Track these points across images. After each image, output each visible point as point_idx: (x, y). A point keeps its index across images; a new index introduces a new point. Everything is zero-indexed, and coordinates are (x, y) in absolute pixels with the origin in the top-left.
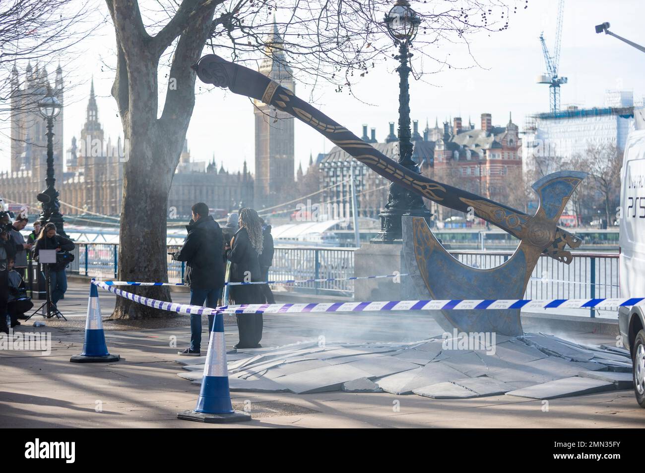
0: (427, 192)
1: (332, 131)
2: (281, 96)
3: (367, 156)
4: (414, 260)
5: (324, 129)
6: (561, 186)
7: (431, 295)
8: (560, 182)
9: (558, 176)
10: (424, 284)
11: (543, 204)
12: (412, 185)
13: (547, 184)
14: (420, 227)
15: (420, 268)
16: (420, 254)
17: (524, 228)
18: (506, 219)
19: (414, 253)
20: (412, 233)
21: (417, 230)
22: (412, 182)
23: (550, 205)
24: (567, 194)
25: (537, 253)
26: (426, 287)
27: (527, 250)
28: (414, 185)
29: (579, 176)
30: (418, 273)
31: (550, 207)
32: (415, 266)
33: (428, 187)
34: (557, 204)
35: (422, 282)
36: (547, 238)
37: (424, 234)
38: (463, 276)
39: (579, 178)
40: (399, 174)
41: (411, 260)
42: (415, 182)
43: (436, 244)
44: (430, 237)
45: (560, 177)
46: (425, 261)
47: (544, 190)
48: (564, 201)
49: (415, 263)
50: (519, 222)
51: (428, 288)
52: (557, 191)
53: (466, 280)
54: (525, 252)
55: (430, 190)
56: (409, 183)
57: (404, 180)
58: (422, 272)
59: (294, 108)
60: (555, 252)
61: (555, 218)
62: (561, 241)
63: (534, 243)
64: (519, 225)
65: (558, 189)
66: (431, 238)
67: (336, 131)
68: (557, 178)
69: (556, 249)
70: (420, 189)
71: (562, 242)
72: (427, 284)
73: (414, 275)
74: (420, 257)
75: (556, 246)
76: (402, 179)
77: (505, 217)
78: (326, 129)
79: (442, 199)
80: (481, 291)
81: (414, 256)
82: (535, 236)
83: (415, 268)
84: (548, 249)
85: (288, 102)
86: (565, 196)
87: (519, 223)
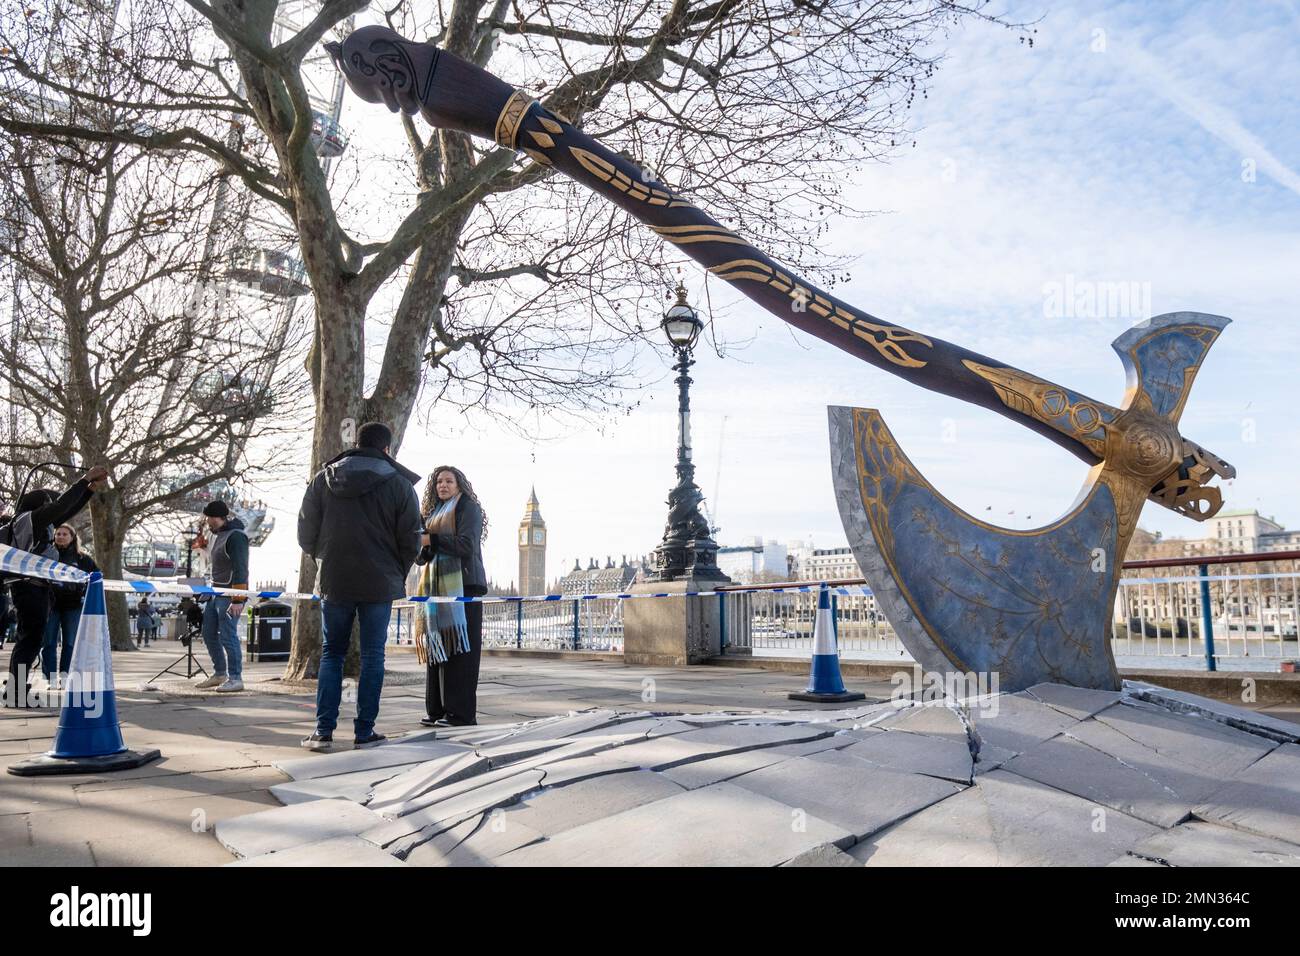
0: (889, 349)
1: (664, 202)
2: (541, 119)
3: (747, 262)
4: (858, 508)
5: (644, 197)
6: (1179, 344)
7: (901, 593)
8: (1176, 336)
9: (1170, 323)
10: (884, 565)
11: (1144, 383)
12: (851, 330)
13: (1148, 340)
14: (870, 430)
15: (874, 525)
16: (872, 494)
17: (1113, 433)
18: (1068, 411)
19: (858, 491)
20: (852, 445)
21: (863, 440)
22: (852, 324)
23: (1159, 384)
24: (1192, 361)
25: (1139, 493)
26: (888, 572)
27: (1117, 485)
28: (857, 331)
29: (1214, 323)
30: (869, 538)
31: (1160, 388)
32: (862, 523)
33: (890, 336)
34: (1173, 382)
35: (878, 561)
36: (1167, 456)
37: (882, 447)
38: (977, 546)
39: (1214, 327)
40: (821, 305)
41: (852, 507)
42: (860, 322)
43: (909, 472)
44: (894, 454)
45: (1175, 325)
46: (885, 510)
47: (1142, 351)
48: (1187, 376)
49: (861, 516)
50: (1100, 418)
51: (892, 575)
52: (1172, 354)
53: (983, 555)
54: (1114, 489)
55: (894, 341)
56: (846, 326)
57: (833, 319)
58: (879, 538)
59: (572, 149)
60: (1182, 490)
61: (1173, 413)
62: (1196, 463)
63: (1136, 469)
64: (1102, 426)
65: (1173, 348)
66: (898, 456)
67: (673, 204)
68: (1169, 326)
69: (1184, 483)
70: (870, 338)
71: (1198, 466)
72: (890, 565)
73: (859, 544)
74: (873, 501)
75: (1185, 475)
76: (829, 316)
77: (1067, 407)
78: (649, 199)
79: (924, 364)
80: (1019, 581)
81: (859, 499)
82: (1140, 449)
83: (861, 528)
84: (1165, 482)
85: (560, 134)
86: (1189, 367)
87: (1100, 422)
